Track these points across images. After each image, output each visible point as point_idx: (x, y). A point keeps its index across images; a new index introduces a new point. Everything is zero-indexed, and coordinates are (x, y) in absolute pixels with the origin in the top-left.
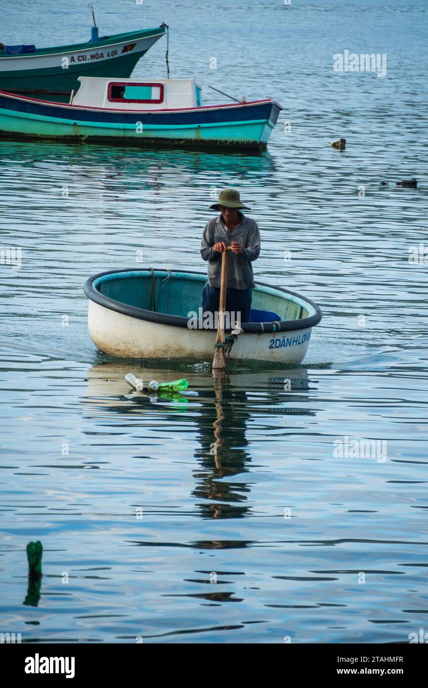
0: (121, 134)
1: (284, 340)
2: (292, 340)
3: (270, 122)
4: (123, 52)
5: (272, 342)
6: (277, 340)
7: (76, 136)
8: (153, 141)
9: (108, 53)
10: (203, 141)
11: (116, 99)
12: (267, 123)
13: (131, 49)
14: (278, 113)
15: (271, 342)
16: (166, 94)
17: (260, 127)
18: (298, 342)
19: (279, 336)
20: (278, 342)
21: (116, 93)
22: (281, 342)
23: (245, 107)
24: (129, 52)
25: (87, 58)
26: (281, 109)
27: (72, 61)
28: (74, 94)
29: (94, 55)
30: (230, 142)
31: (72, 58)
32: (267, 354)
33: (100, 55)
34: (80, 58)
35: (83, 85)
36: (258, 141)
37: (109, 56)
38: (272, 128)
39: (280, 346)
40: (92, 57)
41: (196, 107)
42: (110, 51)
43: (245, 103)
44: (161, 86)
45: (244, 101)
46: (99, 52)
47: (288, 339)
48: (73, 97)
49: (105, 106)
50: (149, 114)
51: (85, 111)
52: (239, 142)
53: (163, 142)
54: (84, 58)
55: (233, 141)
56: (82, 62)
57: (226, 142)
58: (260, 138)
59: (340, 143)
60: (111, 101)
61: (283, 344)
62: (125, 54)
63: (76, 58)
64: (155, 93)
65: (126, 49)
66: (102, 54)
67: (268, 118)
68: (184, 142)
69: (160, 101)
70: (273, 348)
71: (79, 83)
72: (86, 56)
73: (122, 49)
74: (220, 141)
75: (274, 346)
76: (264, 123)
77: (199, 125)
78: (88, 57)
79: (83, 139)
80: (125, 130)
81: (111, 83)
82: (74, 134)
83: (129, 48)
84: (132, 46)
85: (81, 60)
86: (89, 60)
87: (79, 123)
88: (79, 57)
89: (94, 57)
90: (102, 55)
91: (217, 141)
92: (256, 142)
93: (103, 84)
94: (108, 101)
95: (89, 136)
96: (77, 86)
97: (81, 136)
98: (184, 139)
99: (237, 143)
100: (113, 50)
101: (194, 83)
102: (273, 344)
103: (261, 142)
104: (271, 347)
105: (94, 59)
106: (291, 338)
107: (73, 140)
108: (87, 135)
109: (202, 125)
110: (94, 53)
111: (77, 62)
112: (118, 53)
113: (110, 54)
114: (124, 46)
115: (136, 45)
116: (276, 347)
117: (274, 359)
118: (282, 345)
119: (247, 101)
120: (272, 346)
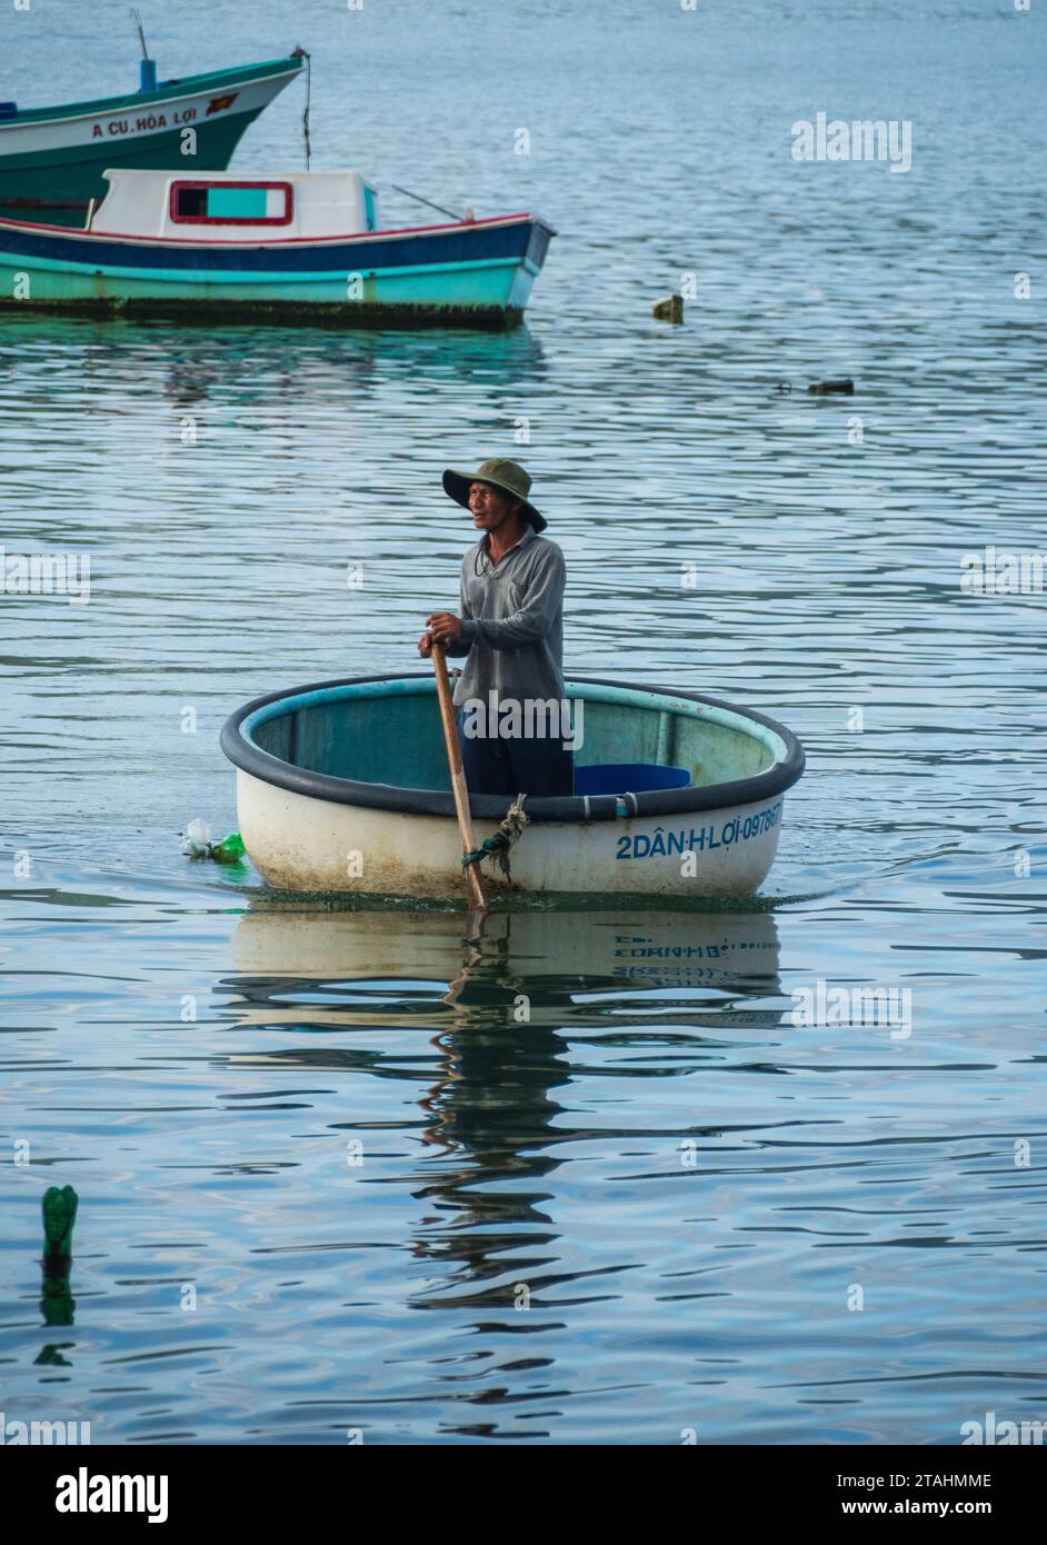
0: (200, 294)
1: (659, 838)
2: (687, 837)
3: (529, 263)
4: (210, 111)
5: (625, 842)
6: (638, 838)
7: (101, 300)
8: (271, 309)
9: (176, 116)
10: (380, 307)
11: (188, 217)
12: (522, 264)
13: (227, 106)
14: (546, 242)
15: (620, 843)
16: (298, 206)
17: (505, 274)
18: (706, 843)
19: (647, 828)
20: (642, 844)
21: (189, 204)
22: (652, 844)
23: (472, 231)
24: (223, 113)
25: (129, 129)
26: (554, 234)
27: (95, 134)
28: (97, 208)
29: (144, 120)
30: (442, 308)
31: (97, 127)
32: (613, 872)
33: (157, 120)
34: (114, 129)
35: (115, 188)
36: (503, 306)
37: (177, 121)
38: (533, 275)
39: (650, 851)
40: (141, 124)
41: (364, 231)
42: (180, 110)
43: (471, 222)
44: (287, 188)
45: (470, 217)
46: (156, 114)
47: (671, 836)
48: (93, 214)
49: (165, 231)
50: (262, 249)
51: (121, 245)
52: (460, 307)
53: (294, 309)
54: (123, 128)
55: (448, 307)
56: (119, 137)
57: (432, 307)
58: (507, 297)
59: (672, 305)
60: (177, 222)
61: (658, 847)
62: (213, 116)
63: (104, 128)
64: (274, 204)
65: (215, 106)
66: (162, 118)
67: (523, 254)
68: (339, 309)
69: (285, 220)
70: (628, 856)
71: (106, 184)
72: (126, 123)
73: (207, 105)
74: (420, 307)
75: (630, 851)
76: (515, 266)
77: (373, 270)
78: (132, 125)
79: (117, 306)
80: (208, 284)
81: (177, 182)
82: (96, 296)
83: (222, 103)
84: (229, 100)
85: (117, 132)
86: (133, 130)
87: (108, 270)
88: (111, 125)
89: (144, 123)
90: (162, 121)
91: (411, 306)
92: (498, 307)
93: (160, 184)
94: (170, 223)
95: (131, 301)
96: (101, 190)
97: (113, 300)
98: (340, 304)
99: (457, 309)
100: (187, 109)
101: (359, 180)
102: (627, 847)
103: (509, 308)
104: (620, 856)
105: (145, 128)
106: (682, 833)
107: (95, 311)
108: (126, 297)
109: (380, 272)
110: (144, 116)
111: (107, 137)
112: (197, 115)
113: (180, 118)
114: (212, 98)
115: (239, 97)
116: (637, 855)
117: (637, 886)
118: (654, 850)
119: (477, 218)
120: (624, 853)
